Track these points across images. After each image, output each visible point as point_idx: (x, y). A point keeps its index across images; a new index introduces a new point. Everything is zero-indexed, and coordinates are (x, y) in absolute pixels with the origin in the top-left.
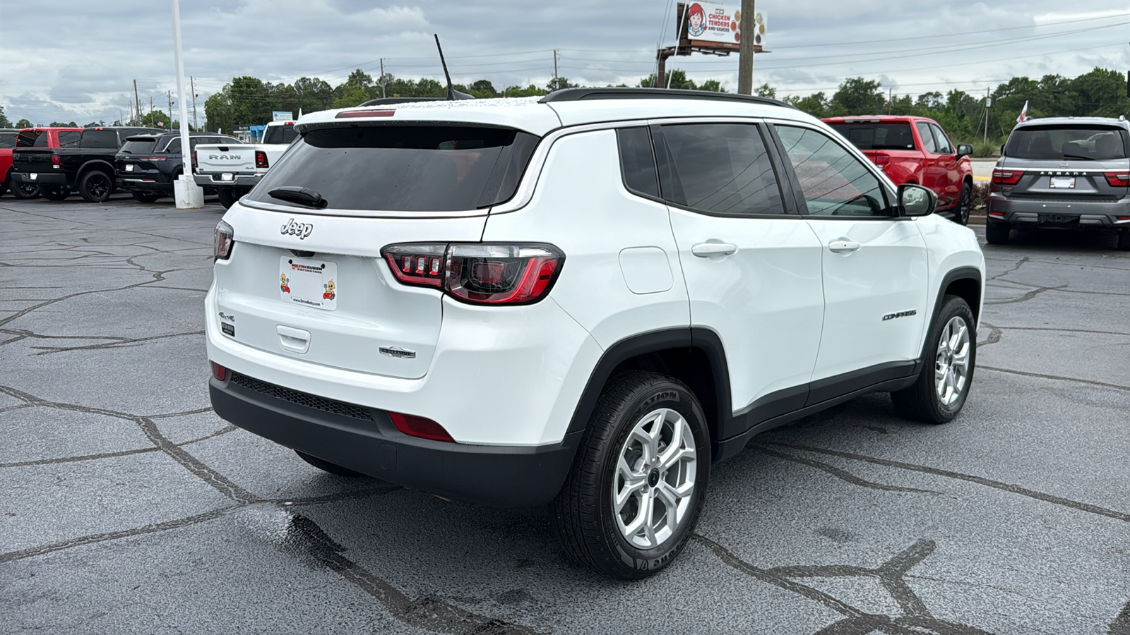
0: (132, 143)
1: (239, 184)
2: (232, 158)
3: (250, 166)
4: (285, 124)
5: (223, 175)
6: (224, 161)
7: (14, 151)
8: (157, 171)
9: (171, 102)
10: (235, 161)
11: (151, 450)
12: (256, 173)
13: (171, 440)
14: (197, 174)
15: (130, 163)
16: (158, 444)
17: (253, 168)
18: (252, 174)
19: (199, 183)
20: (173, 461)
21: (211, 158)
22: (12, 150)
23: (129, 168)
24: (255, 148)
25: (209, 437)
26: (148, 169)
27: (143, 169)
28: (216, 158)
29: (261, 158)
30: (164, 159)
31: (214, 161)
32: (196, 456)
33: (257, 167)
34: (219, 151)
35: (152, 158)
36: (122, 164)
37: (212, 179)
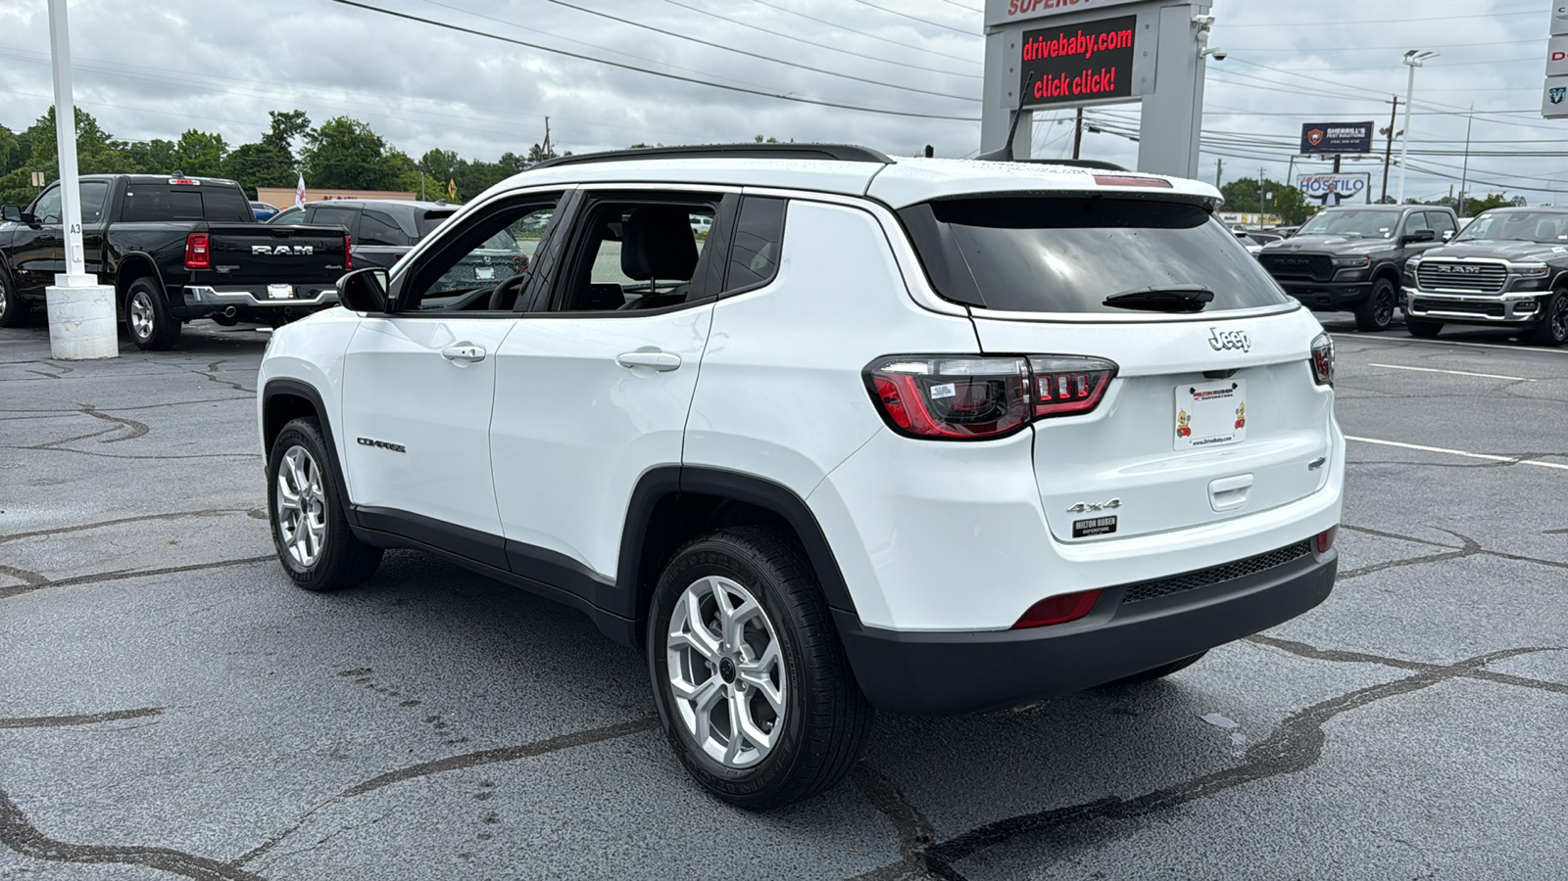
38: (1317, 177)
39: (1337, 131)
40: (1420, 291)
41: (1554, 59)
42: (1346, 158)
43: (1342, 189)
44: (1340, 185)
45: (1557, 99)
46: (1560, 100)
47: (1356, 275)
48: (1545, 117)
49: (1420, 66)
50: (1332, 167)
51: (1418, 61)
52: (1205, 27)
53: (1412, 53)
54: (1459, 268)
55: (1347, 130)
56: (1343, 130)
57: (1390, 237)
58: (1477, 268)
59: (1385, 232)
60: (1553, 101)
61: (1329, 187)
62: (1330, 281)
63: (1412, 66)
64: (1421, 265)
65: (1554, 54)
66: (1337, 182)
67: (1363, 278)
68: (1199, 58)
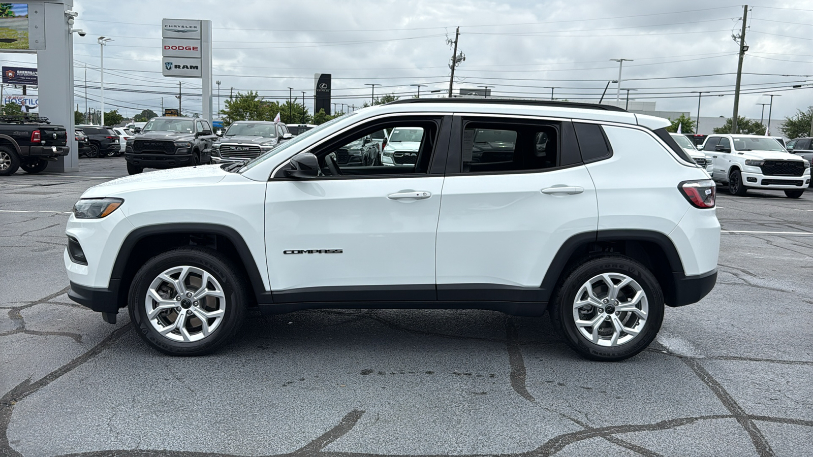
11: (758, 418)
13: (738, 424)
16: (752, 423)
20: (736, 399)
25: (701, 417)
32: (716, 399)
38: (14, 96)
39: (23, 72)
40: (222, 158)
41: (165, 48)
42: (29, 87)
43: (30, 104)
44: (27, 101)
45: (169, 68)
46: (170, 68)
47: (186, 151)
48: (165, 76)
49: (105, 45)
50: (22, 91)
51: (104, 42)
52: (71, 17)
53: (102, 38)
54: (240, 148)
55: (29, 72)
56: (26, 72)
57: (192, 133)
58: (248, 148)
59: (189, 131)
60: (167, 68)
61: (21, 102)
62: (174, 154)
63: (102, 45)
64: (221, 146)
65: (165, 47)
66: (26, 100)
67: (189, 153)
68: (70, 33)
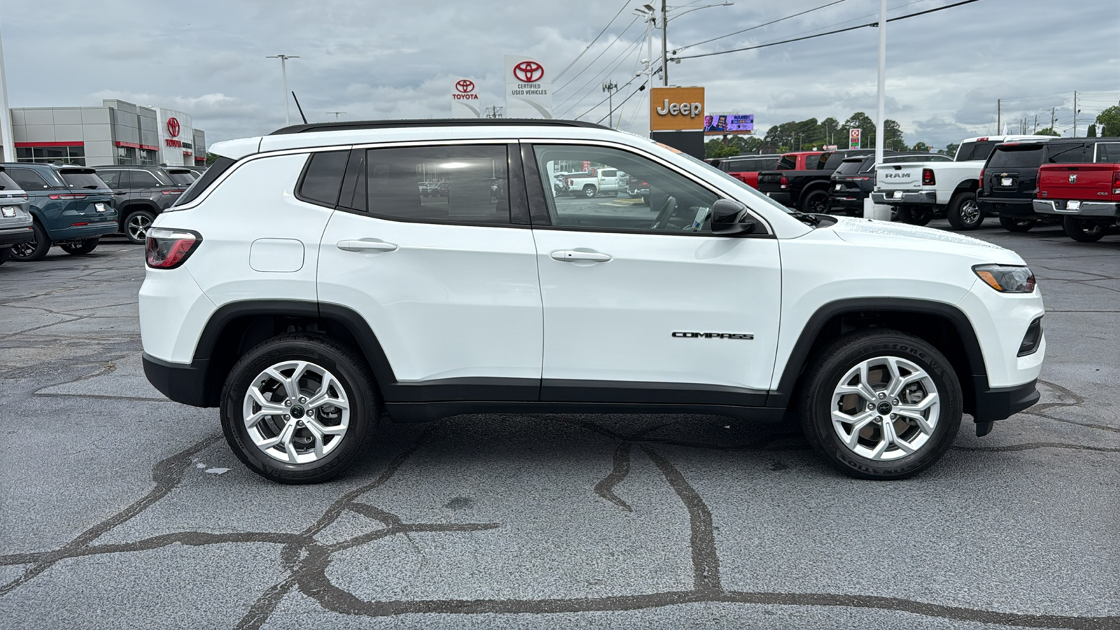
0: (847, 164)
1: (906, 201)
2: (903, 175)
3: (917, 184)
4: (978, 141)
5: (895, 193)
6: (897, 180)
7: (759, 174)
8: (858, 190)
9: (1055, 119)
10: (906, 179)
12: (922, 190)
14: (875, 192)
15: (840, 183)
17: (919, 186)
18: (917, 191)
19: (877, 201)
21: (887, 176)
22: (757, 173)
23: (838, 187)
24: (922, 166)
26: (851, 188)
27: (848, 188)
28: (891, 176)
29: (928, 176)
30: (866, 179)
31: (889, 179)
33: (923, 185)
34: (894, 169)
35: (857, 177)
36: (835, 183)
37: (885, 198)
